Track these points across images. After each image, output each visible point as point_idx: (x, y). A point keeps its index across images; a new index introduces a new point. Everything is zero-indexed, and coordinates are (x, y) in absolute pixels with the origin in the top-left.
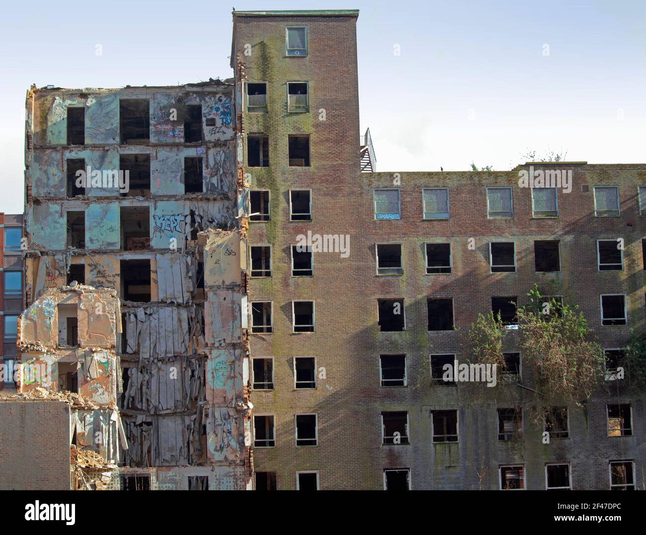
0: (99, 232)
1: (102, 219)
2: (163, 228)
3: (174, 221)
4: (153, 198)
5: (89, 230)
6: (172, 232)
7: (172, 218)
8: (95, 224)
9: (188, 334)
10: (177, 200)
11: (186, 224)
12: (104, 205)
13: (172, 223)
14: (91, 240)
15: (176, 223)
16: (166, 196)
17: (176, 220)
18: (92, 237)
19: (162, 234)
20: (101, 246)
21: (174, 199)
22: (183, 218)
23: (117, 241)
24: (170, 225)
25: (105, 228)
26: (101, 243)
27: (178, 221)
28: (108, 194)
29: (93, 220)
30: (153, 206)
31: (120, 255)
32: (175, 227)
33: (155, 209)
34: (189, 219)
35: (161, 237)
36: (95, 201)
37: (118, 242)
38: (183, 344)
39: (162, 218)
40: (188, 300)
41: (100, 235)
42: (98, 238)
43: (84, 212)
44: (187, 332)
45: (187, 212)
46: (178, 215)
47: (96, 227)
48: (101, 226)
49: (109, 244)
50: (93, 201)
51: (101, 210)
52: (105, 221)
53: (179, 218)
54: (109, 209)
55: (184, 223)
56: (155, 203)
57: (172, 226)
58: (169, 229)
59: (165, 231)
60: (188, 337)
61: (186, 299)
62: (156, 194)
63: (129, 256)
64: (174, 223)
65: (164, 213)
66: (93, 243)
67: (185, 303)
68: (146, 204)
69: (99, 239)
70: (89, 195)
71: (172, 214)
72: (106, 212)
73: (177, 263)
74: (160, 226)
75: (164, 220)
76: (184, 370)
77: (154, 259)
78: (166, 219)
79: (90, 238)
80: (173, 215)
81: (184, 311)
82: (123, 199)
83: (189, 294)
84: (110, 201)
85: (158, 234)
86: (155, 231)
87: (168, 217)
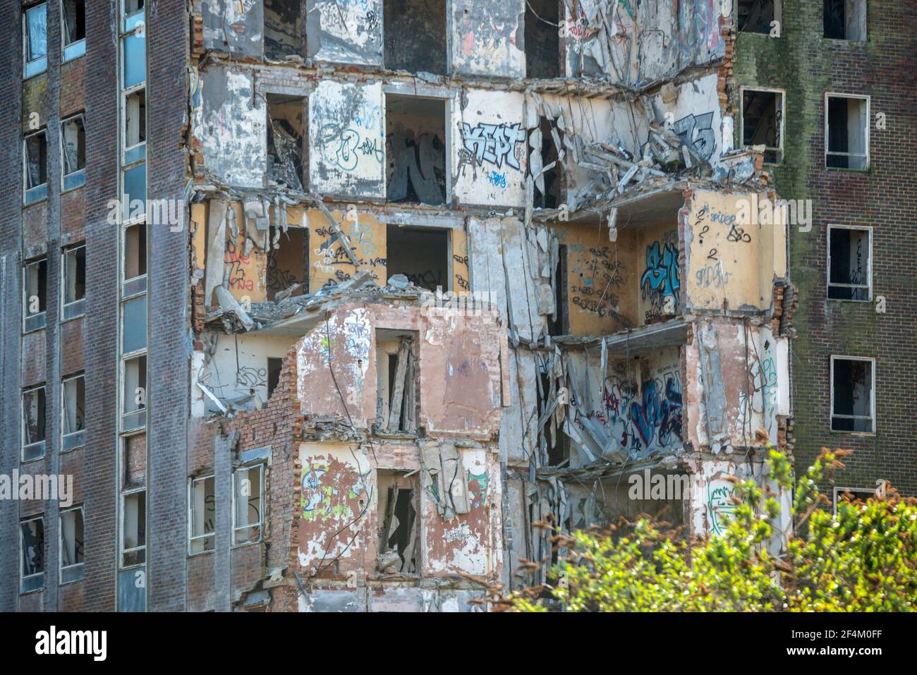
0: (340, 153)
1: (347, 121)
2: (480, 153)
3: (503, 139)
4: (457, 81)
5: (316, 145)
6: (499, 167)
7: (499, 133)
8: (330, 131)
9: (536, 416)
10: (510, 91)
11: (530, 150)
12: (351, 85)
13: (498, 145)
14: (323, 171)
15: (507, 145)
16: (486, 78)
17: (508, 139)
18: (325, 163)
19: (478, 170)
20: (343, 186)
21: (503, 86)
22: (522, 136)
23: (380, 178)
24: (494, 149)
25: (352, 143)
26: (343, 180)
27: (512, 140)
28: (359, 61)
29: (326, 122)
30: (457, 98)
31: (387, 214)
32: (506, 155)
33: (463, 107)
34: (536, 140)
35: (475, 176)
36: (333, 73)
37: (382, 181)
38: (526, 439)
39: (477, 132)
40: (542, 333)
41: (341, 158)
42: (337, 167)
43: (306, 97)
44: (534, 413)
45: (533, 121)
46: (512, 127)
47: (333, 138)
48: (345, 138)
49: (363, 184)
50: (327, 74)
51: (344, 98)
52: (353, 125)
53: (516, 135)
54: (361, 96)
55: (524, 147)
56: (462, 93)
57: (499, 151)
58: (492, 158)
59: (485, 163)
60: (537, 422)
61: (537, 331)
62: (464, 72)
63: (405, 217)
64: (503, 146)
65: (482, 119)
66: (328, 179)
67: (535, 340)
68: (441, 93)
69: (341, 170)
70: (318, 57)
71: (499, 122)
72: (354, 103)
73: (515, 244)
74: (472, 149)
75: (481, 135)
76: (529, 501)
77: (461, 228)
78: (485, 134)
79: (320, 164)
80: (501, 126)
81: (528, 359)
82: (392, 74)
83: (543, 320)
84: (361, 76)
85: (469, 168)
86: (462, 161)
87: (490, 130)
